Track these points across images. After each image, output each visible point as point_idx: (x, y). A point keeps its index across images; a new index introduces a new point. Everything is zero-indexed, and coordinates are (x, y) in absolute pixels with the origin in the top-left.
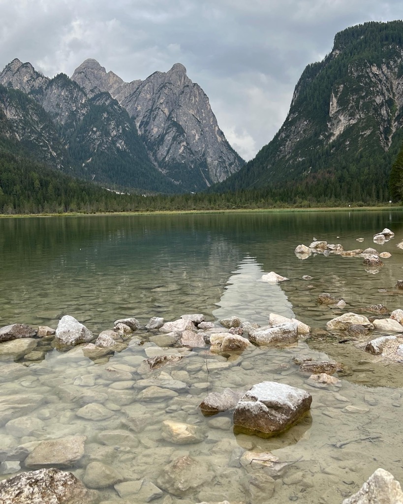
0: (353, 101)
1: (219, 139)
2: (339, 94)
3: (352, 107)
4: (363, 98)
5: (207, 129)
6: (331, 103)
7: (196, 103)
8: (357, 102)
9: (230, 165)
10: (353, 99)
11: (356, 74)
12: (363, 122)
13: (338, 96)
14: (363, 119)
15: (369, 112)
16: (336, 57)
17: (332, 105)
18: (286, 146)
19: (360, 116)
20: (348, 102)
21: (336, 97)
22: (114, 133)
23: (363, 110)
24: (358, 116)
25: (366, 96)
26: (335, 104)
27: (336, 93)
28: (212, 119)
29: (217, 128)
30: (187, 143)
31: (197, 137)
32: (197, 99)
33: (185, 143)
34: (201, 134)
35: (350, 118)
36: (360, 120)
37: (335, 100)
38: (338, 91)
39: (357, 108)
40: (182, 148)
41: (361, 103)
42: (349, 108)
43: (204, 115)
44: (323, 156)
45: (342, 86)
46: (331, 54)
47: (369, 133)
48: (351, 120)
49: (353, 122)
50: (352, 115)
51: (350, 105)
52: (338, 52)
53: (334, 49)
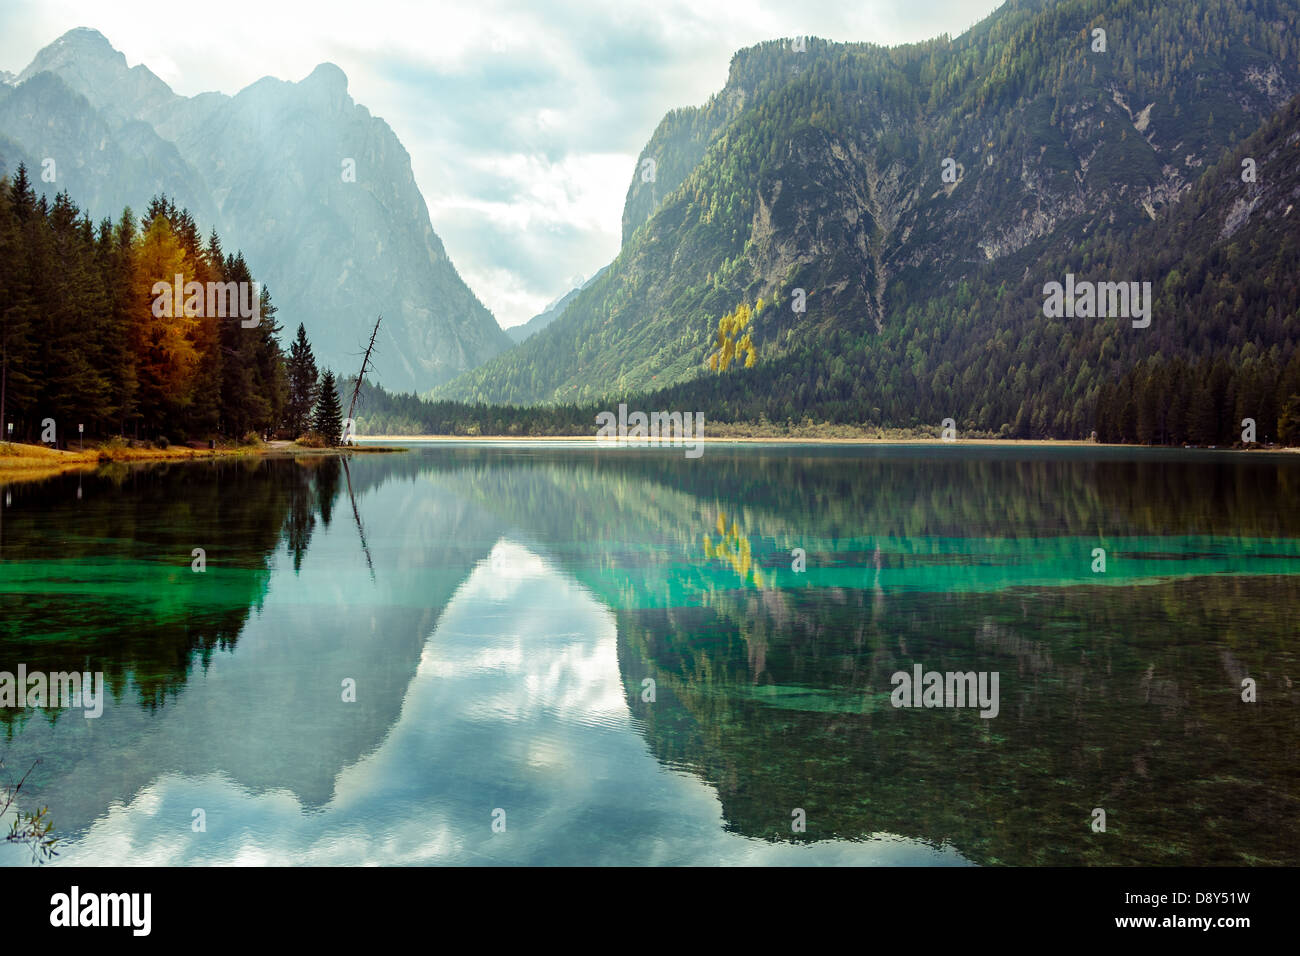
0: (804, 217)
1: (433, 256)
2: (775, 199)
3: (802, 230)
4: (824, 212)
5: (404, 229)
6: (755, 216)
7: (379, 166)
8: (813, 220)
9: (459, 320)
10: (804, 213)
11: (805, 161)
12: (827, 263)
13: (773, 202)
14: (828, 257)
15: (838, 243)
17: (758, 219)
18: (649, 296)
19: (820, 250)
20: (792, 219)
21: (767, 204)
23: (825, 238)
24: (814, 249)
25: (830, 208)
26: (766, 219)
27: (768, 199)
28: (415, 207)
29: (427, 227)
30: (356, 262)
31: (380, 249)
32: (381, 158)
33: (350, 262)
34: (390, 242)
35: (799, 251)
36: (821, 257)
37: (764, 211)
38: (771, 193)
39: (813, 232)
40: (345, 274)
41: (821, 223)
42: (796, 232)
43: (398, 195)
45: (780, 182)
46: (723, 95)
47: (843, 288)
48: (801, 257)
49: (804, 260)
50: (803, 247)
51: (799, 225)
52: (741, 92)
53: (731, 86)
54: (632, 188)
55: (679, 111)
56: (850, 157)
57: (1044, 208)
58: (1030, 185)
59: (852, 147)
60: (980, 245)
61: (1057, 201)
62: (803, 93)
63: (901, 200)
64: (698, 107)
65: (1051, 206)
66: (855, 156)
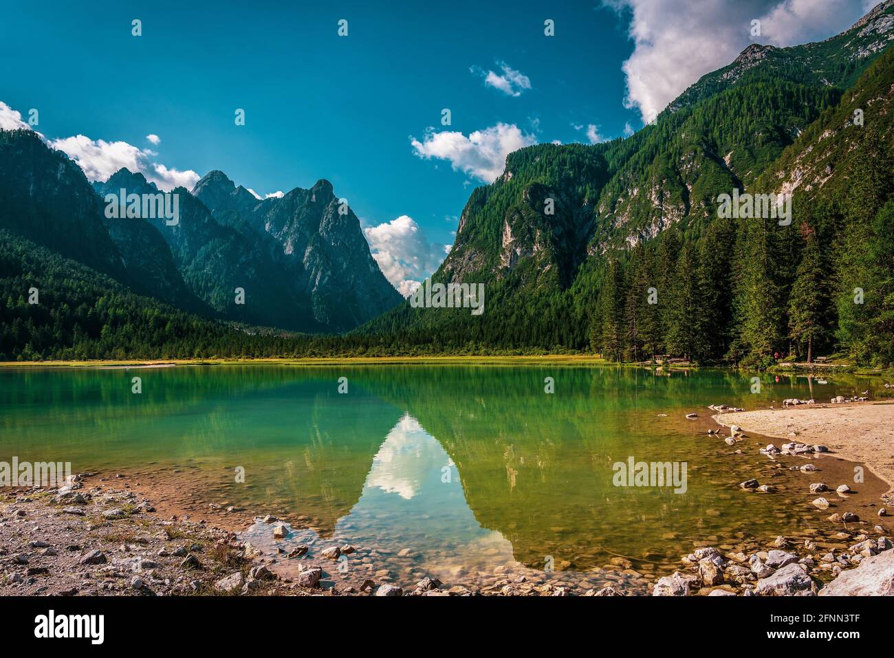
1: (372, 269)
2: (514, 223)
3: (528, 238)
5: (357, 256)
6: (504, 233)
7: (345, 226)
8: (535, 233)
10: (530, 228)
11: (531, 201)
12: (541, 255)
13: (513, 225)
14: (542, 252)
15: (547, 244)
16: (509, 180)
17: (506, 235)
19: (538, 248)
20: (523, 232)
21: (509, 225)
22: (243, 259)
23: (541, 242)
24: (535, 248)
26: (509, 234)
27: (511, 220)
28: (362, 245)
29: (368, 256)
30: (332, 273)
31: (345, 266)
32: (346, 222)
33: (329, 273)
34: (350, 263)
35: (526, 250)
36: (537, 252)
37: (508, 230)
39: (534, 238)
40: (327, 278)
41: (538, 234)
42: (525, 239)
43: (353, 240)
44: (496, 292)
45: (517, 213)
46: (503, 177)
47: (549, 269)
48: (528, 253)
49: (530, 254)
50: (529, 247)
51: (527, 235)
52: (510, 174)
53: (506, 172)
55: (481, 187)
56: (561, 200)
58: (657, 202)
59: (563, 195)
60: (627, 239)
61: (672, 210)
62: (536, 169)
63: (589, 221)
64: (491, 183)
65: (668, 213)
66: (565, 200)
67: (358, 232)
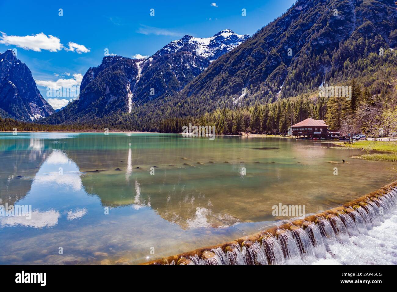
4: (120, 89)
5: (30, 87)
6: (106, 89)
7: (24, 73)
17: (107, 90)
24: (118, 96)
27: (109, 86)
28: (33, 83)
31: (24, 91)
33: (16, 94)
35: (115, 96)
39: (117, 93)
40: (15, 96)
41: (119, 91)
42: (114, 93)
43: (28, 80)
46: (101, 65)
47: (123, 104)
49: (116, 98)
51: (115, 91)
52: (105, 65)
53: (103, 63)
54: (82, 82)
55: (92, 67)
57: (160, 91)
58: (158, 86)
63: (135, 88)
64: (96, 67)
67: (31, 76)
